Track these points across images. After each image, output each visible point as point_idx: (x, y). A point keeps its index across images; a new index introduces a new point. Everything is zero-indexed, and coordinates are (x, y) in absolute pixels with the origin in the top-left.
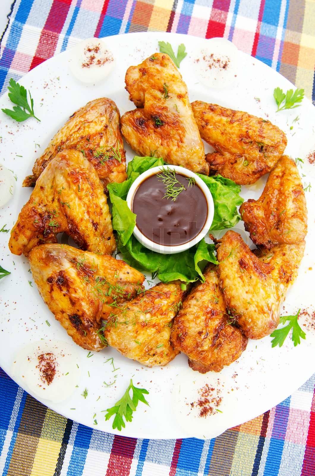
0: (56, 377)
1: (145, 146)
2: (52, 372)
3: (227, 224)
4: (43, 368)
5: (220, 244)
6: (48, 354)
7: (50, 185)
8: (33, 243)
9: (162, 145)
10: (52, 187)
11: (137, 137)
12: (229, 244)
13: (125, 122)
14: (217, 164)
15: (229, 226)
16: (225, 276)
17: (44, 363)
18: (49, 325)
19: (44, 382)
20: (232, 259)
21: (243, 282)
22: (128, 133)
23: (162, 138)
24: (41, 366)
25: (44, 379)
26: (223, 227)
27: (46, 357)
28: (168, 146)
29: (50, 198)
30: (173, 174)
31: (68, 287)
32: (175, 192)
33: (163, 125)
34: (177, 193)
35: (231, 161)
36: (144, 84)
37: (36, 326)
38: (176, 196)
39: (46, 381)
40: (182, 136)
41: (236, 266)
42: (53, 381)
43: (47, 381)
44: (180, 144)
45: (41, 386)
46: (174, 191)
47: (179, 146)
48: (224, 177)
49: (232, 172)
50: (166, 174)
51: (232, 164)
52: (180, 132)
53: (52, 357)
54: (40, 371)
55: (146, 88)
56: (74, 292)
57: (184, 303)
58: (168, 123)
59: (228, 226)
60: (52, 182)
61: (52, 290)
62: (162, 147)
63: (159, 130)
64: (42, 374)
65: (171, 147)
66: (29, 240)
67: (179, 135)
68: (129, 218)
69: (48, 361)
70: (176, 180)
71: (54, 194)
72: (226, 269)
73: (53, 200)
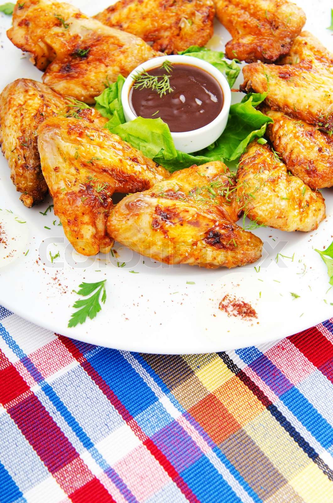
0: (254, 307)
1: (92, 83)
2: (246, 307)
3: (233, 73)
4: (236, 312)
5: (249, 82)
6: (224, 300)
7: (61, 160)
8: (101, 222)
9: (107, 66)
10: (65, 160)
11: (76, 84)
12: (256, 73)
13: (51, 82)
14: (167, 46)
15: (238, 73)
16: (283, 98)
17: (230, 308)
18: (193, 283)
19: (251, 320)
20: (272, 81)
21: (302, 86)
22: (66, 88)
23: (100, 61)
24: (231, 313)
25: (248, 318)
26: (233, 80)
27: (225, 303)
28: (114, 61)
29: (73, 171)
30: (145, 75)
31: (176, 215)
32: (165, 85)
33: (90, 51)
34: (166, 84)
35: (176, 33)
36: (37, 33)
37: (184, 294)
38: (169, 87)
39: (251, 318)
40: (116, 42)
41: (283, 82)
42: (256, 311)
43: (252, 316)
44: (122, 49)
45: (252, 325)
46: (163, 84)
47: (123, 52)
48: (184, 50)
49: (186, 41)
50: (140, 80)
51: (178, 35)
52: (112, 40)
53: (230, 299)
54: (236, 316)
55: (41, 34)
56: (186, 214)
57: (278, 149)
58: (93, 45)
59: (235, 74)
60: (59, 155)
61: (165, 232)
62: (109, 68)
63: (91, 57)
64: (240, 317)
65: (118, 59)
66: (94, 224)
67: (113, 43)
68: (154, 131)
69: (232, 304)
70: (153, 77)
71: (73, 164)
72: (277, 92)
73: (77, 170)
